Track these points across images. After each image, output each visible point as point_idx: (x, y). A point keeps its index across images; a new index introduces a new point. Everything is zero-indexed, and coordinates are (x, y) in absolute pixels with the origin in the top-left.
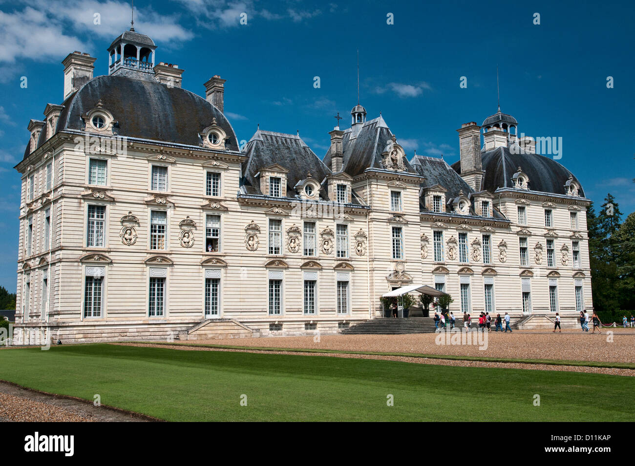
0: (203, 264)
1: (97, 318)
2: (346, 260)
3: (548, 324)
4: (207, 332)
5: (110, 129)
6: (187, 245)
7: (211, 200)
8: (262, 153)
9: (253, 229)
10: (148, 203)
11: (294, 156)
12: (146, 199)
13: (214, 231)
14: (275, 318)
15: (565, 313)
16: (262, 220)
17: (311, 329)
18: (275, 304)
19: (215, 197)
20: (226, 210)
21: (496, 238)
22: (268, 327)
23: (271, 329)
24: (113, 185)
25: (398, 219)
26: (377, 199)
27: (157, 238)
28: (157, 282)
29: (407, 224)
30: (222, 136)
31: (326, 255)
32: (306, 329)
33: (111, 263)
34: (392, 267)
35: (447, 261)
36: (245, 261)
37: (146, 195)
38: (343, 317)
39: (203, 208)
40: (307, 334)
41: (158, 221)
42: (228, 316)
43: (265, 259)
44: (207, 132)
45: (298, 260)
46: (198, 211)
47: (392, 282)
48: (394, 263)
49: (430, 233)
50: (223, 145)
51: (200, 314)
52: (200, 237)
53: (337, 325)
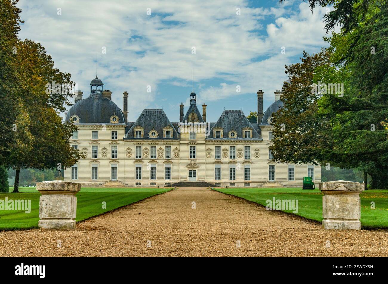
0: (110, 162)
1: (76, 180)
2: (170, 160)
3: (278, 186)
4: (109, 185)
5: (78, 121)
6: (105, 156)
7: (113, 141)
8: (141, 120)
9: (129, 150)
10: (90, 144)
11: (156, 119)
12: (90, 142)
13: (115, 151)
14: (138, 181)
15: (297, 181)
16: (133, 146)
17: (154, 185)
18: (139, 176)
19: (116, 140)
20: (119, 144)
21: (253, 147)
22: (135, 184)
23: (136, 185)
24: (79, 139)
25: (192, 143)
26: (183, 135)
27: (95, 155)
28: (95, 169)
29: (198, 144)
30: (117, 118)
31: (160, 158)
32: (151, 185)
33: (79, 163)
34: (189, 162)
35: (223, 158)
36: (126, 161)
37: (90, 141)
38: (168, 181)
39: (110, 144)
40: (151, 186)
41: (95, 149)
42: (120, 180)
43: (134, 160)
44: (112, 118)
45: (148, 160)
46: (109, 145)
47: (189, 168)
48: (190, 160)
49: (213, 147)
50: (118, 121)
51: (109, 179)
52: (109, 154)
53: (164, 184)
